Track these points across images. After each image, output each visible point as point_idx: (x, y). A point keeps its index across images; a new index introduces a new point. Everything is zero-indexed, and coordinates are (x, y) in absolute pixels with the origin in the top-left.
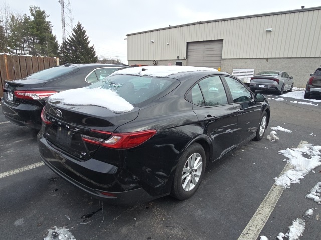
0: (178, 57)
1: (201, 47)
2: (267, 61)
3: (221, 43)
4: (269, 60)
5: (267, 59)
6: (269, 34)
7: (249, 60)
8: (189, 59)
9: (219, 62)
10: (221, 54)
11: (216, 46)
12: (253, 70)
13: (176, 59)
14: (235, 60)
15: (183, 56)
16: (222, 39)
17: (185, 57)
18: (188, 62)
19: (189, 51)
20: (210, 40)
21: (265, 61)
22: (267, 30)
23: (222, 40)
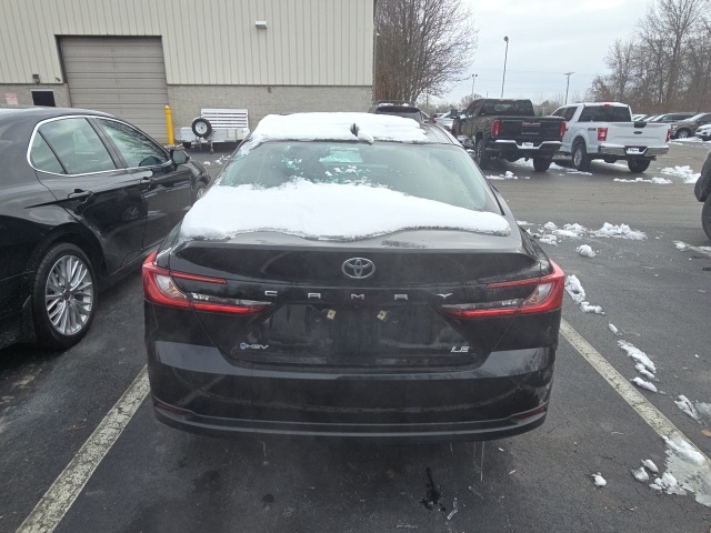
0: (36, 76)
1: (103, 51)
2: (270, 91)
3: (157, 44)
4: (272, 89)
5: (269, 87)
6: (262, 34)
7: (232, 88)
8: (74, 83)
9: (163, 91)
10: (164, 73)
11: (145, 51)
12: (245, 111)
13: (30, 80)
14: (200, 88)
15: (51, 74)
16: (157, 33)
17: (60, 77)
18: (72, 91)
19: (66, 60)
20: (126, 33)
21: (265, 90)
22: (258, 23)
23: (158, 38)
